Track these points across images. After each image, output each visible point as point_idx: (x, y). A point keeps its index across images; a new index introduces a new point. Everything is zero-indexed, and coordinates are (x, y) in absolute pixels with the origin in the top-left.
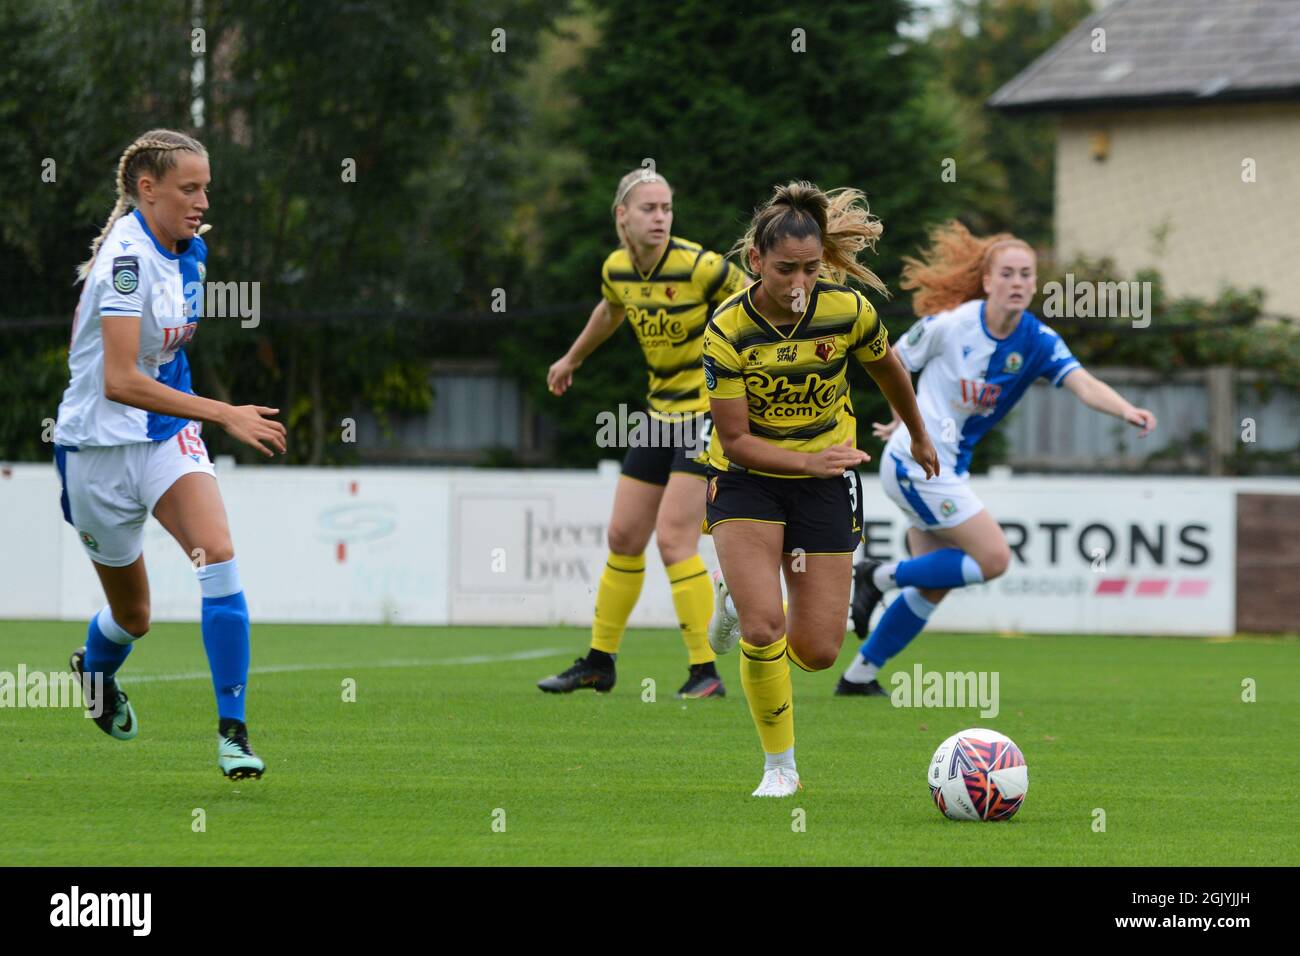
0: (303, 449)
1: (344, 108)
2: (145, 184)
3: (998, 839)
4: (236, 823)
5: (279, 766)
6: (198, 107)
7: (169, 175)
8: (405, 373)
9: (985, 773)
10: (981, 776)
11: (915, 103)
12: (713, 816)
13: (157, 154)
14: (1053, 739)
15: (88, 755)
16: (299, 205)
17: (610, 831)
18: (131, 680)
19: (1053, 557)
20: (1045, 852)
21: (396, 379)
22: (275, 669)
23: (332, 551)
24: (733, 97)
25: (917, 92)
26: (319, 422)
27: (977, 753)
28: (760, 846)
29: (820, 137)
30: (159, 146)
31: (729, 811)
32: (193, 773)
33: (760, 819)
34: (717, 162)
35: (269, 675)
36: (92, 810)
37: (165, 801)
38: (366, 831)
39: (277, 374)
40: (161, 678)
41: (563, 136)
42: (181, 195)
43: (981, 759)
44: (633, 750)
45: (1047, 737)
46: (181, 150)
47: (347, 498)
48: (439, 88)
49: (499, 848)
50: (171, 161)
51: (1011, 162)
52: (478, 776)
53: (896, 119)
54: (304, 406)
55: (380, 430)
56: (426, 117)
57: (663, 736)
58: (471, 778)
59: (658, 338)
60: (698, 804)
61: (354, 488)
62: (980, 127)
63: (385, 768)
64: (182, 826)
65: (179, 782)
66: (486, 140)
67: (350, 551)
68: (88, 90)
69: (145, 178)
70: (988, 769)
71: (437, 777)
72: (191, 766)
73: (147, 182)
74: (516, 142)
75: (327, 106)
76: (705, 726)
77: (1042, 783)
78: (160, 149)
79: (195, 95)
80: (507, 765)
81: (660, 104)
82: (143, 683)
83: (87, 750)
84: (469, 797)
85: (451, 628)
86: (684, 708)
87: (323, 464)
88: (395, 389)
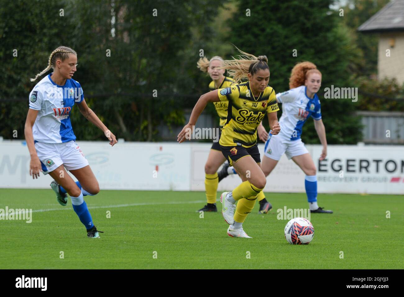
0: (145, 136)
1: (158, 31)
2: (59, 62)
3: (360, 258)
4: (125, 252)
5: (138, 234)
6: (113, 31)
7: (66, 60)
8: (177, 114)
9: (297, 235)
10: (296, 236)
11: (335, 30)
12: (272, 250)
13: (63, 54)
14: (377, 227)
15: (79, 231)
16: (144, 61)
17: (240, 254)
18: (92, 208)
19: (377, 170)
20: (375, 262)
21: (174, 115)
22: (136, 204)
23: (154, 167)
24: (278, 28)
25: (336, 26)
26: (150, 128)
27: (297, 229)
28: (287, 260)
29: (305, 40)
30: (64, 51)
31: (277, 249)
32: (111, 237)
33: (287, 251)
34: (273, 48)
35: (135, 206)
36: (80, 248)
37: (103, 245)
38: (165, 255)
39: (137, 113)
40: (101, 207)
41: (226, 40)
42: (69, 66)
43: (297, 231)
44: (247, 230)
45: (375, 226)
46: (70, 53)
47: (159, 152)
48: (187, 25)
49: (206, 260)
50: (67, 56)
51: (364, 48)
52: (200, 238)
53: (329, 35)
54: (146, 123)
55: (169, 131)
56: (184, 34)
57: (257, 226)
58: (197, 238)
59: (221, 108)
60: (268, 246)
61: (161, 148)
62: (355, 37)
63: (171, 235)
64: (108, 253)
65: (107, 239)
66: (202, 41)
67: (160, 168)
68: (79, 25)
69: (59, 60)
70: (298, 235)
71: (187, 238)
72: (111, 234)
73: (59, 61)
74: (211, 41)
75: (153, 30)
76: (270, 222)
77: (374, 241)
78: (64, 52)
79: (112, 27)
80: (208, 234)
81: (256, 30)
82: (96, 209)
83: (78, 229)
84: (196, 244)
85: (191, 192)
86: (263, 217)
87: (151, 141)
88: (174, 118)
